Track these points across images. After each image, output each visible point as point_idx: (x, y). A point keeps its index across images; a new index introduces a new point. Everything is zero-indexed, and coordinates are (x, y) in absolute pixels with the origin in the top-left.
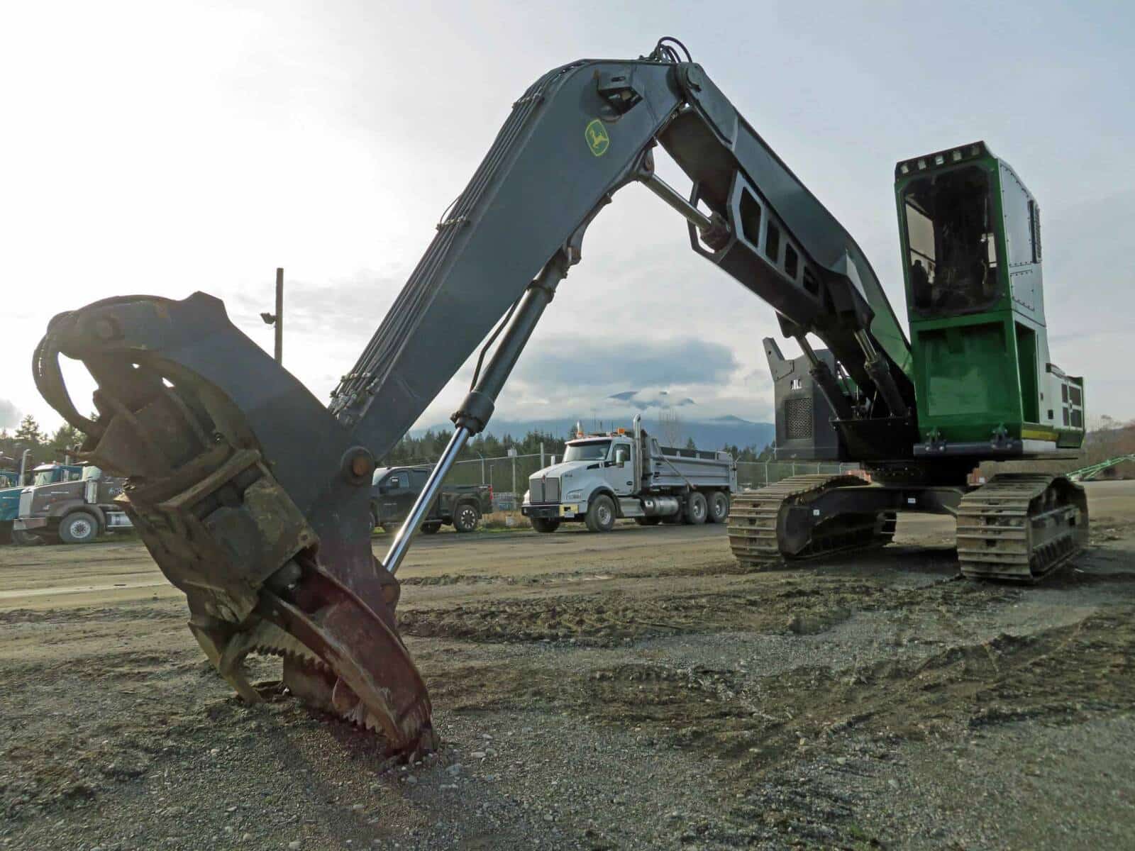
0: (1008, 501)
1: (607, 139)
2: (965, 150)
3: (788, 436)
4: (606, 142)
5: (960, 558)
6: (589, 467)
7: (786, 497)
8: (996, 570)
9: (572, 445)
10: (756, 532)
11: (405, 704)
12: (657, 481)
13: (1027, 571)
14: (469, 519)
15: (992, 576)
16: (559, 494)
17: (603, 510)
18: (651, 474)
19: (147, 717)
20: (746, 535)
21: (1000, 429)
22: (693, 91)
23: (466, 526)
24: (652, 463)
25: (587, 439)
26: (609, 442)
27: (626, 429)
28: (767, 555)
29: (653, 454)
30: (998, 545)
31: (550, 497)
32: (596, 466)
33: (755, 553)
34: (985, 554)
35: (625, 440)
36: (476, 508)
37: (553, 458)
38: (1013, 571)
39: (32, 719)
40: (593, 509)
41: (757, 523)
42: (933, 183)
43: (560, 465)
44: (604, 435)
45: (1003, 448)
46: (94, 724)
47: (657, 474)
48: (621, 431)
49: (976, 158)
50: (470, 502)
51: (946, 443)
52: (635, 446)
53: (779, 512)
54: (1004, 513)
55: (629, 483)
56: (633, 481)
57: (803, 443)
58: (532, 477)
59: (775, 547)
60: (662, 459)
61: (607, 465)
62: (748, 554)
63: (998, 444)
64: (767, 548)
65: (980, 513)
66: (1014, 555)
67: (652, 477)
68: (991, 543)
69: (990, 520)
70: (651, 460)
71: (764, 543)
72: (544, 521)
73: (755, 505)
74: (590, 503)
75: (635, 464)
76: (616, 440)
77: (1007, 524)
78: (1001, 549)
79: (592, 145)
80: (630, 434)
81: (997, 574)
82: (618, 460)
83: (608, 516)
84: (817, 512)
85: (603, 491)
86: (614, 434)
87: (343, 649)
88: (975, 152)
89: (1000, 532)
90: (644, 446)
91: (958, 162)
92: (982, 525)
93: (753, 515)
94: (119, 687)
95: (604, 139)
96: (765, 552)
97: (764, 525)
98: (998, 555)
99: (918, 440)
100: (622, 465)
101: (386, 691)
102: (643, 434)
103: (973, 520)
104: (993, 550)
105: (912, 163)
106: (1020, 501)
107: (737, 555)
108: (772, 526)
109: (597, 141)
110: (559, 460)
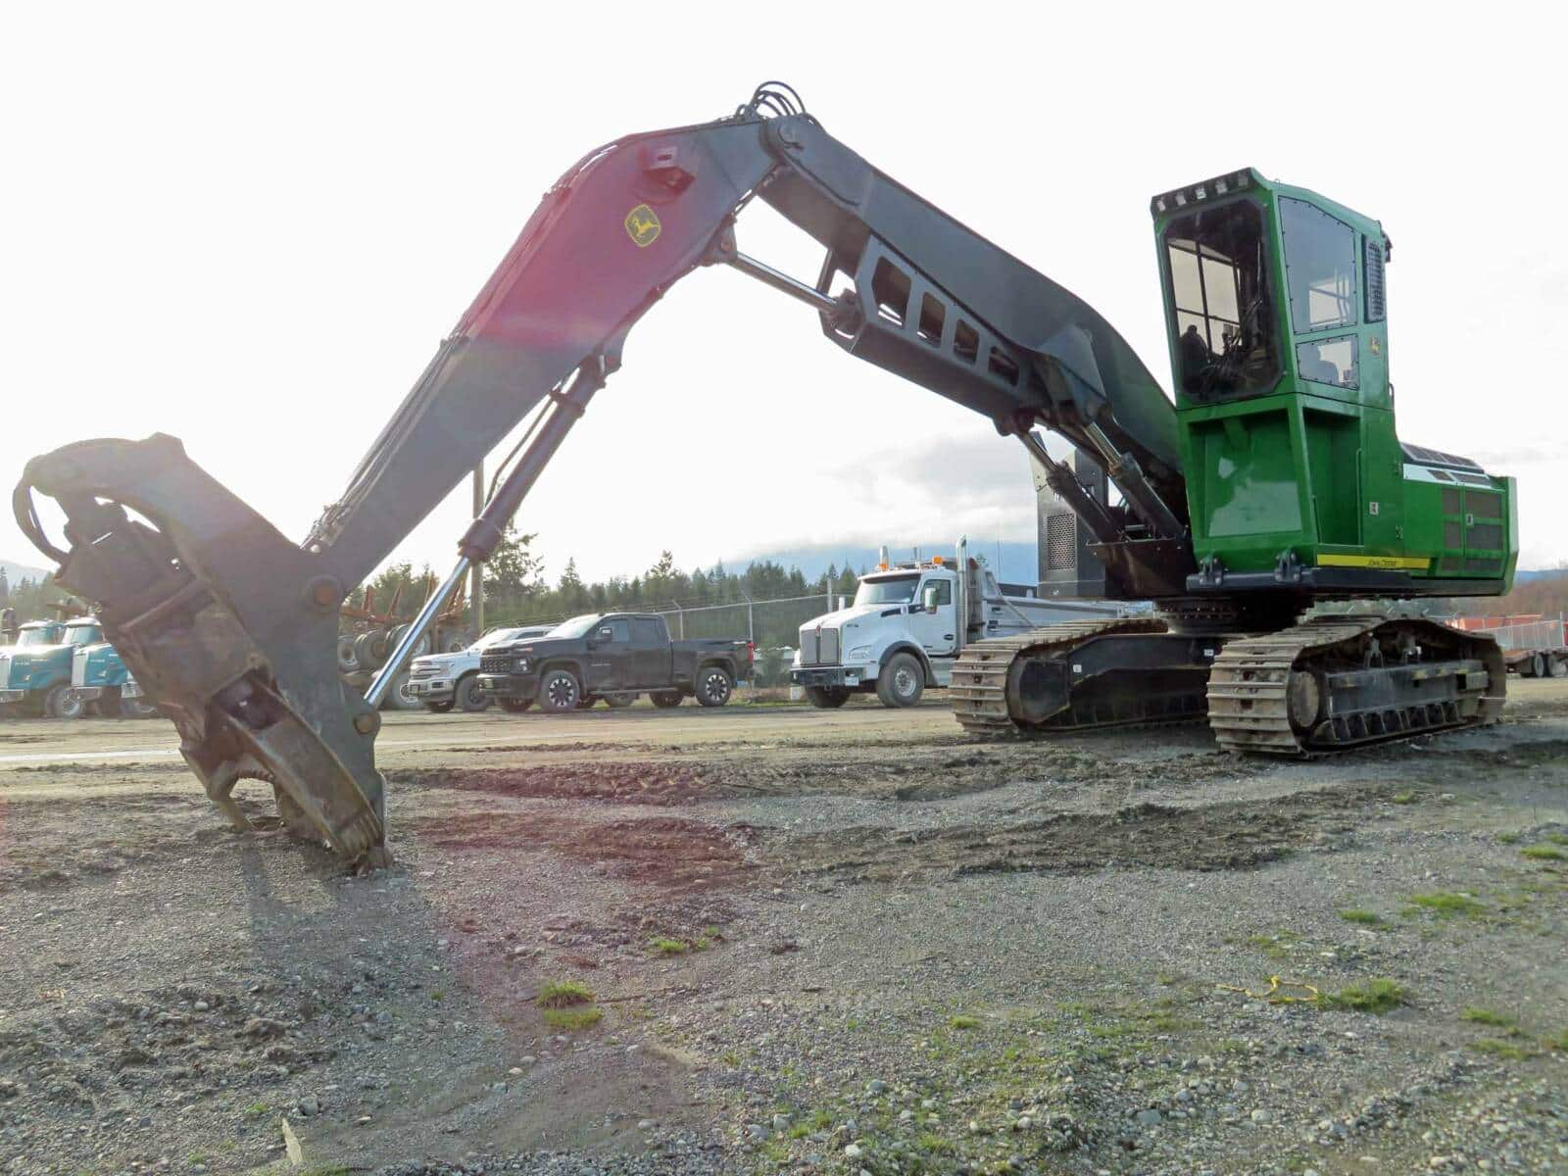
0: (1274, 650)
1: (659, 226)
2: (1231, 180)
3: (1051, 567)
4: (656, 229)
5: (1213, 724)
6: (885, 614)
7: (1023, 647)
8: (1256, 740)
9: (869, 581)
10: (981, 692)
11: (343, 817)
12: (994, 635)
13: (1291, 741)
14: (717, 688)
15: (1254, 749)
16: (838, 653)
17: (904, 676)
18: (983, 624)
19: (141, 837)
20: (970, 697)
21: (1284, 555)
22: (791, 151)
23: (713, 697)
24: (986, 608)
25: (888, 573)
26: (917, 577)
27: (944, 558)
28: (993, 723)
29: (986, 593)
30: (1255, 706)
31: (827, 657)
32: (897, 611)
33: (982, 721)
34: (1241, 719)
35: (944, 573)
36: (729, 673)
37: (842, 601)
38: (1276, 741)
39: (38, 834)
40: (887, 671)
41: (984, 680)
42: (1198, 223)
43: (849, 609)
44: (912, 567)
45: (1288, 580)
46: (90, 840)
47: (993, 624)
48: (937, 561)
49: (1245, 190)
50: (721, 664)
51: (1224, 573)
52: (958, 583)
53: (1011, 667)
54: (1265, 665)
55: (948, 637)
56: (953, 633)
57: (1067, 574)
58: (803, 627)
59: (1004, 713)
60: (1002, 602)
61: (912, 610)
62: (973, 722)
63: (1284, 573)
64: (995, 714)
65: (1237, 665)
66: (1273, 720)
67: (985, 627)
68: (1246, 704)
69: (1247, 674)
70: (984, 603)
71: (990, 707)
72: (819, 691)
73: (985, 658)
74: (883, 666)
75: (957, 608)
76: (927, 574)
77: (1266, 679)
78: (1257, 712)
79: (635, 235)
80: (950, 565)
81: (1259, 746)
82: (928, 604)
83: (912, 685)
84: (1077, 668)
85: (906, 648)
86: (927, 565)
87: (280, 760)
88: (1243, 182)
89: (1256, 689)
90: (973, 582)
91: (1223, 196)
92: (1238, 680)
93: (979, 671)
94: (126, 815)
95: (652, 226)
96: (991, 719)
97: (991, 684)
98: (1256, 720)
99: (1195, 569)
100: (933, 610)
101: (322, 801)
102: (972, 564)
103: (1228, 675)
104: (1249, 713)
105: (1170, 198)
106: (1290, 649)
107: (965, 724)
108: (1001, 683)
109: (642, 229)
110: (849, 604)
